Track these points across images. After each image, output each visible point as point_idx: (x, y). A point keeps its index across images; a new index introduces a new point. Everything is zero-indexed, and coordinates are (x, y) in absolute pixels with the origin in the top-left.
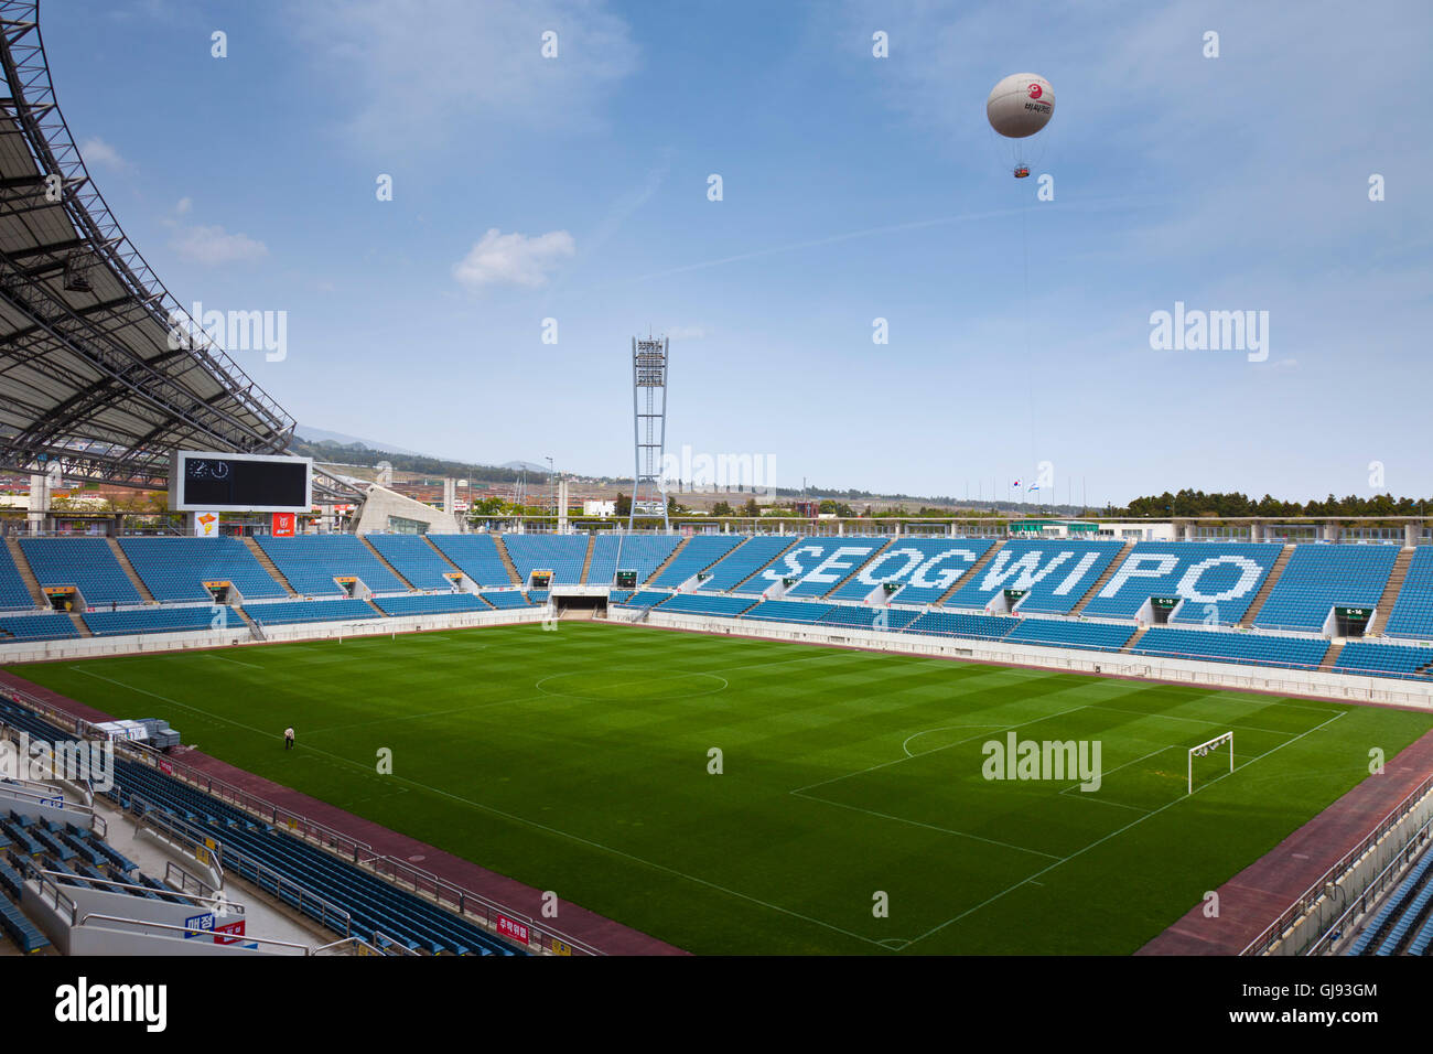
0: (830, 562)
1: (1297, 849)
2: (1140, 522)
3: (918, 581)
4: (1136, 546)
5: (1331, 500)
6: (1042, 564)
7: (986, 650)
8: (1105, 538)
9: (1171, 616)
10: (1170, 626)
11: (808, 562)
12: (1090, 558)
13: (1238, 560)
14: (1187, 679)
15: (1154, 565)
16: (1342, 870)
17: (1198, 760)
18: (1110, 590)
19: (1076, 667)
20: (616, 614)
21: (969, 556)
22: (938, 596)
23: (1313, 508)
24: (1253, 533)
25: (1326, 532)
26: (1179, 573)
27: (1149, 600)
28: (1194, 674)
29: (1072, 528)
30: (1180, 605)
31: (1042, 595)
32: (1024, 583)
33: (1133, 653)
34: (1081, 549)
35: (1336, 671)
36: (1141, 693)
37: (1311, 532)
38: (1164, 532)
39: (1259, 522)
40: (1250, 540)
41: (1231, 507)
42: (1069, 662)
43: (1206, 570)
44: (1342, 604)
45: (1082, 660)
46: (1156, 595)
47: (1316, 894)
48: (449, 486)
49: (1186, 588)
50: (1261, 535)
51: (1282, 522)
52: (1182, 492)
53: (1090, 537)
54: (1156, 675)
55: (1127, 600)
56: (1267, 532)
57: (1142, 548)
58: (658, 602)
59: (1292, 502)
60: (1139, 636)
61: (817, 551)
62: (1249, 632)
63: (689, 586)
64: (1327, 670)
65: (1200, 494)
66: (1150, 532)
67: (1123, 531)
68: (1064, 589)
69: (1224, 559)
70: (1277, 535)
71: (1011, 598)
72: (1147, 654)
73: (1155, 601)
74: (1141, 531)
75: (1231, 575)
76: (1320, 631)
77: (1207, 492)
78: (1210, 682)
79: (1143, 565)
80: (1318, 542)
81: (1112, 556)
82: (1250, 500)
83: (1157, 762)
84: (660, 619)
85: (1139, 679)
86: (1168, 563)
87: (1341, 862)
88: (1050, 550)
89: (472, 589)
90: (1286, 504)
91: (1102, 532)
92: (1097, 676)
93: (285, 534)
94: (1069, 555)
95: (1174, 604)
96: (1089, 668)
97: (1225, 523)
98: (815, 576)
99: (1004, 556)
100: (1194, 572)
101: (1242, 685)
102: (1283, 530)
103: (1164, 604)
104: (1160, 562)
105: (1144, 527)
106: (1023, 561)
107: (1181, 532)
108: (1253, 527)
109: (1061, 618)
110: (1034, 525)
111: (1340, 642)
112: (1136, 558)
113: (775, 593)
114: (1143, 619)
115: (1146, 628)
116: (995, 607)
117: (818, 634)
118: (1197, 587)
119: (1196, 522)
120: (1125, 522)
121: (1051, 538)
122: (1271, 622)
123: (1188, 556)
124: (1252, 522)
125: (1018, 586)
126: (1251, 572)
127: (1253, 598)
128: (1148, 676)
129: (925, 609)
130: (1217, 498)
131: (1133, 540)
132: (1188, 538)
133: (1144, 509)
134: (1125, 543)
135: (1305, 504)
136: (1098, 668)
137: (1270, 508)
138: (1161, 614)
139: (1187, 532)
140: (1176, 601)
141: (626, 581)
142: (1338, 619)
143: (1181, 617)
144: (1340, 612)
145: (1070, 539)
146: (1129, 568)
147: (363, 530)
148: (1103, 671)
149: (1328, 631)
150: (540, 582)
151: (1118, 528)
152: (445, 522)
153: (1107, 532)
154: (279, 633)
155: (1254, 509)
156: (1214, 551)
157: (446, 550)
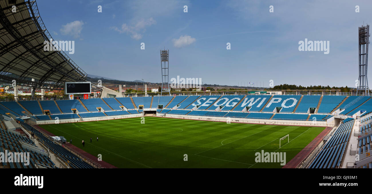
0: (208, 102)
1: (298, 157)
3: (227, 105)
4: (274, 96)
5: (311, 86)
6: (254, 101)
7: (242, 120)
8: (268, 95)
9: (280, 111)
10: (280, 113)
11: (202, 102)
12: (264, 99)
13: (293, 99)
14: (282, 124)
15: (277, 100)
16: (305, 159)
17: (282, 141)
18: (268, 106)
19: (261, 123)
20: (158, 115)
21: (239, 99)
22: (232, 108)
23: (308, 88)
24: (297, 93)
25: (309, 93)
26: (282, 102)
27: (276, 108)
28: (284, 123)
29: (261, 93)
30: (282, 108)
31: (254, 107)
32: (251, 105)
33: (272, 119)
34: (262, 97)
35: (309, 120)
36: (274, 128)
37: (307, 93)
38: (280, 93)
39: (298, 91)
40: (296, 95)
41: (293, 88)
42: (259, 122)
43: (287, 101)
44: (311, 107)
45: (262, 121)
46: (277, 107)
47: (300, 165)
48: (120, 86)
49: (283, 105)
50: (298, 94)
51: (302, 91)
52: (284, 85)
53: (265, 94)
54: (276, 124)
55: (271, 109)
56: (299, 93)
57: (275, 97)
58: (168, 112)
59: (304, 87)
60: (274, 115)
61: (204, 99)
62: (294, 114)
63: (175, 108)
64: (308, 120)
65: (288, 85)
66: (277, 93)
67: (272, 93)
68: (259, 106)
69: (291, 99)
70: (301, 93)
71: (248, 108)
72: (275, 119)
74: (275, 93)
75: (292, 102)
76: (307, 113)
77: (289, 85)
78: (287, 124)
79: (275, 100)
80: (308, 95)
81: (269, 98)
82: (297, 86)
83: (275, 142)
84: (168, 116)
85: (273, 125)
86: (280, 99)
87: (305, 158)
88: (256, 97)
89: (125, 109)
90: (303, 87)
91: (267, 93)
92: (265, 124)
93: (87, 98)
94: (260, 98)
95: (281, 109)
96: (263, 123)
97: (292, 91)
98: (204, 105)
99: (246, 99)
100: (285, 101)
101: (293, 124)
103: (279, 108)
105: (276, 92)
106: (250, 100)
107: (283, 93)
108: (297, 92)
109: (258, 112)
110: (253, 92)
111: (310, 114)
112: (274, 99)
113: (195, 109)
114: (275, 112)
115: (275, 114)
116: (244, 110)
117: (205, 118)
118: (285, 105)
119: (286, 91)
120: (272, 91)
121: (256, 95)
122: (298, 112)
123: (284, 98)
124: (296, 91)
125: (249, 106)
126: (295, 101)
127: (295, 106)
128: (275, 124)
129: (229, 112)
130: (291, 86)
131: (273, 95)
132: (284, 94)
133: (277, 88)
134: (271, 96)
135: (306, 87)
137: (301, 88)
138: (278, 111)
139: (284, 93)
140: (281, 108)
141: (160, 107)
143: (282, 111)
144: (310, 109)
145: (260, 95)
146: (272, 101)
147: (102, 97)
148: (266, 123)
149: (308, 113)
150: (141, 108)
151: (271, 92)
152: (119, 95)
153: (268, 93)
154: (86, 120)
155: (298, 88)
156: (289, 97)
157: (120, 101)
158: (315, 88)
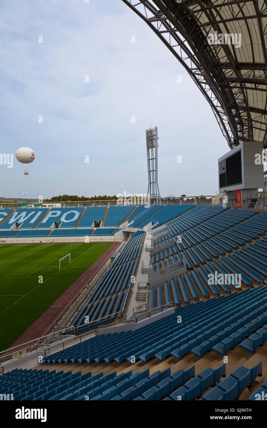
1: (82, 279)
2: (53, 203)
4: (51, 209)
5: (95, 197)
6: (27, 215)
7: (10, 240)
8: (44, 208)
9: (59, 226)
10: (59, 229)
12: (40, 213)
13: (75, 211)
14: (63, 241)
15: (55, 214)
16: (90, 281)
17: (62, 262)
18: (44, 221)
19: (35, 242)
21: (5, 214)
23: (92, 199)
24: (79, 205)
25: (93, 204)
26: (61, 215)
28: (64, 240)
29: (35, 205)
30: (62, 222)
31: (26, 223)
32: (21, 220)
33: (50, 237)
34: (37, 211)
35: (94, 236)
36: (51, 247)
37: (90, 204)
38: (58, 205)
39: (80, 202)
40: (78, 207)
41: (74, 199)
42: (33, 241)
43: (67, 214)
44: (96, 220)
45: (36, 240)
46: (56, 221)
47: (84, 289)
49: (63, 219)
50: (80, 205)
51: (85, 202)
52: (64, 195)
53: (40, 207)
54: (55, 242)
55: (48, 224)
56: (81, 205)
57: (53, 210)
59: (87, 197)
60: (51, 232)
62: (76, 228)
64: (92, 236)
65: (68, 196)
67: (49, 205)
68: (32, 221)
69: (72, 211)
70: (84, 205)
71: (18, 225)
72: (53, 236)
73: (55, 223)
74: (53, 205)
75: (73, 215)
76: (91, 227)
77: (69, 195)
78: (68, 242)
79: (53, 214)
80: (91, 206)
81: (45, 212)
82: (79, 197)
83: (53, 264)
85: (51, 243)
86: (59, 213)
87: (90, 280)
88: (29, 211)
90: (86, 198)
91: (43, 206)
92: (41, 243)
94: (34, 212)
96: (39, 242)
97: (73, 202)
99: (16, 213)
100: (65, 215)
101: (75, 241)
102: (85, 204)
103: (58, 223)
104: (57, 213)
105: (54, 204)
106: (21, 215)
107: (62, 205)
108: (79, 203)
109: (31, 229)
110: (25, 205)
111: (95, 229)
112: (51, 212)
114: (52, 228)
115: (53, 230)
116: (13, 228)
118: (65, 219)
119: (66, 203)
120: (49, 203)
121: (29, 208)
122: (81, 226)
123: (63, 211)
125: (20, 222)
126: (77, 214)
127: (78, 220)
128: (53, 242)
130: (71, 197)
131: (51, 208)
132: (64, 207)
133: (55, 200)
134: (48, 209)
135: (90, 198)
136: (41, 241)
137: (83, 199)
138: (57, 226)
139: (64, 205)
140: (60, 223)
142: (95, 224)
143: (62, 226)
144: (95, 222)
145: (34, 208)
146: (49, 215)
148: (42, 242)
149: (93, 227)
151: (47, 205)
153: (45, 206)
155: (80, 199)
156: (69, 210)
158: (100, 198)
